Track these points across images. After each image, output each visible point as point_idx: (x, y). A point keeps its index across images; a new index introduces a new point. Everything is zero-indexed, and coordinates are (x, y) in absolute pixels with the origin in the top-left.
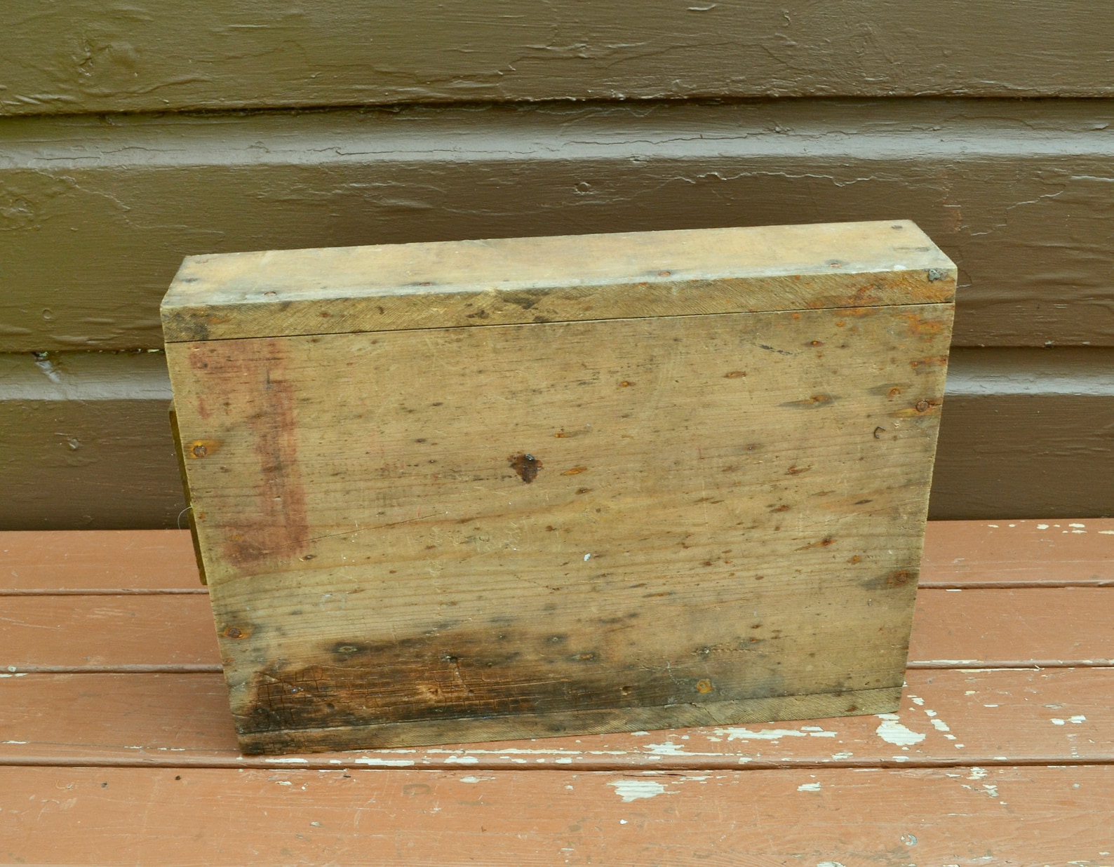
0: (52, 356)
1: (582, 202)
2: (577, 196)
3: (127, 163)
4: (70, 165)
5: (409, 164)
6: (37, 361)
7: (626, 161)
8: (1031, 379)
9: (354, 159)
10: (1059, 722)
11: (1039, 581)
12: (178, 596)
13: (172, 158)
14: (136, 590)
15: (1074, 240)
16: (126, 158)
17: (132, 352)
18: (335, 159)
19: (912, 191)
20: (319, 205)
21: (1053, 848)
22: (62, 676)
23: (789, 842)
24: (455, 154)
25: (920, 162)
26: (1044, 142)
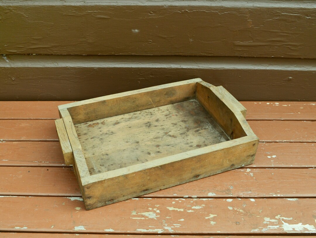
0: (7, 55)
1: (150, 17)
2: (150, 15)
3: (27, 4)
4: (11, 5)
5: (104, 6)
6: (3, 56)
7: (162, 6)
8: (268, 65)
9: (89, 4)
10: (269, 157)
11: (266, 119)
12: (43, 120)
13: (39, 3)
14: (32, 118)
15: (281, 30)
16: (26, 3)
17: (29, 55)
18: (84, 4)
19: (239, 16)
20: (80, 17)
21: (266, 190)
22: (15, 142)
23: (202, 187)
24: (117, 3)
25: (242, 9)
26: (275, 4)
